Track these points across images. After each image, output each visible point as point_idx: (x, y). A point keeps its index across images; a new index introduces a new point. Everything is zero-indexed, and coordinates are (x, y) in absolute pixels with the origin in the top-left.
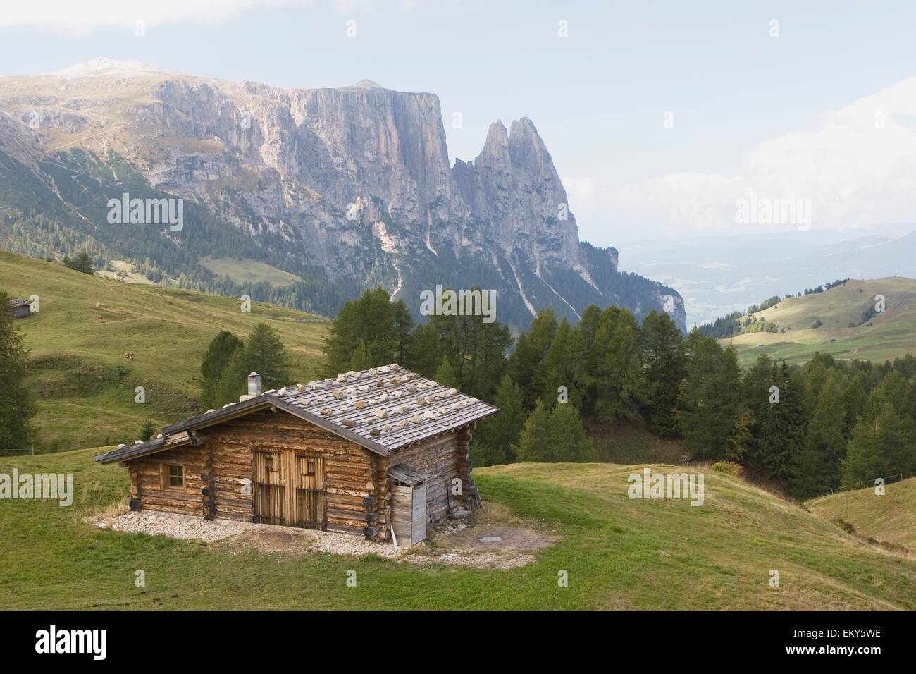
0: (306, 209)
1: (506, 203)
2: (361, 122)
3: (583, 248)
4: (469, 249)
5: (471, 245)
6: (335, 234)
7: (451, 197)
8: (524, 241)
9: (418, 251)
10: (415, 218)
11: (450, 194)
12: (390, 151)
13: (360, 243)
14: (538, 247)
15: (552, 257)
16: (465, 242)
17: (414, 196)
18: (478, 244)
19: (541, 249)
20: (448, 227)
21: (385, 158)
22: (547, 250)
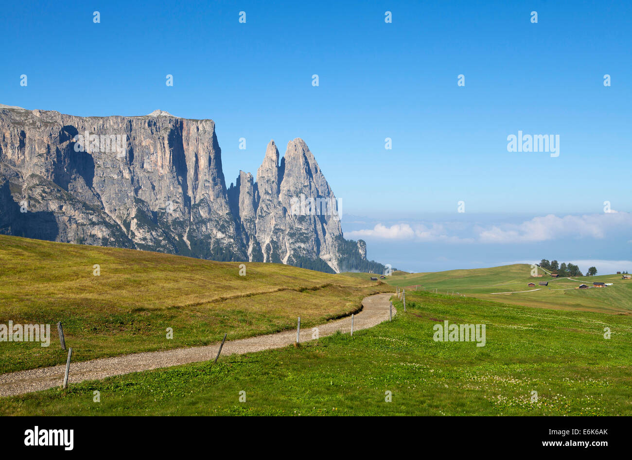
0: (55, 208)
1: (269, 204)
2: (142, 141)
3: (335, 240)
4: (223, 241)
5: (224, 238)
6: (85, 228)
7: (214, 199)
8: (280, 235)
9: (163, 243)
10: (178, 216)
11: (212, 197)
12: (164, 164)
13: (108, 235)
14: (289, 240)
15: (300, 247)
16: (220, 235)
17: (178, 198)
18: (230, 237)
19: (291, 241)
20: (208, 224)
21: (161, 169)
22: (296, 242)
